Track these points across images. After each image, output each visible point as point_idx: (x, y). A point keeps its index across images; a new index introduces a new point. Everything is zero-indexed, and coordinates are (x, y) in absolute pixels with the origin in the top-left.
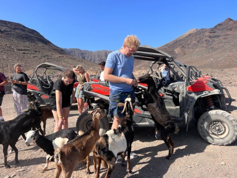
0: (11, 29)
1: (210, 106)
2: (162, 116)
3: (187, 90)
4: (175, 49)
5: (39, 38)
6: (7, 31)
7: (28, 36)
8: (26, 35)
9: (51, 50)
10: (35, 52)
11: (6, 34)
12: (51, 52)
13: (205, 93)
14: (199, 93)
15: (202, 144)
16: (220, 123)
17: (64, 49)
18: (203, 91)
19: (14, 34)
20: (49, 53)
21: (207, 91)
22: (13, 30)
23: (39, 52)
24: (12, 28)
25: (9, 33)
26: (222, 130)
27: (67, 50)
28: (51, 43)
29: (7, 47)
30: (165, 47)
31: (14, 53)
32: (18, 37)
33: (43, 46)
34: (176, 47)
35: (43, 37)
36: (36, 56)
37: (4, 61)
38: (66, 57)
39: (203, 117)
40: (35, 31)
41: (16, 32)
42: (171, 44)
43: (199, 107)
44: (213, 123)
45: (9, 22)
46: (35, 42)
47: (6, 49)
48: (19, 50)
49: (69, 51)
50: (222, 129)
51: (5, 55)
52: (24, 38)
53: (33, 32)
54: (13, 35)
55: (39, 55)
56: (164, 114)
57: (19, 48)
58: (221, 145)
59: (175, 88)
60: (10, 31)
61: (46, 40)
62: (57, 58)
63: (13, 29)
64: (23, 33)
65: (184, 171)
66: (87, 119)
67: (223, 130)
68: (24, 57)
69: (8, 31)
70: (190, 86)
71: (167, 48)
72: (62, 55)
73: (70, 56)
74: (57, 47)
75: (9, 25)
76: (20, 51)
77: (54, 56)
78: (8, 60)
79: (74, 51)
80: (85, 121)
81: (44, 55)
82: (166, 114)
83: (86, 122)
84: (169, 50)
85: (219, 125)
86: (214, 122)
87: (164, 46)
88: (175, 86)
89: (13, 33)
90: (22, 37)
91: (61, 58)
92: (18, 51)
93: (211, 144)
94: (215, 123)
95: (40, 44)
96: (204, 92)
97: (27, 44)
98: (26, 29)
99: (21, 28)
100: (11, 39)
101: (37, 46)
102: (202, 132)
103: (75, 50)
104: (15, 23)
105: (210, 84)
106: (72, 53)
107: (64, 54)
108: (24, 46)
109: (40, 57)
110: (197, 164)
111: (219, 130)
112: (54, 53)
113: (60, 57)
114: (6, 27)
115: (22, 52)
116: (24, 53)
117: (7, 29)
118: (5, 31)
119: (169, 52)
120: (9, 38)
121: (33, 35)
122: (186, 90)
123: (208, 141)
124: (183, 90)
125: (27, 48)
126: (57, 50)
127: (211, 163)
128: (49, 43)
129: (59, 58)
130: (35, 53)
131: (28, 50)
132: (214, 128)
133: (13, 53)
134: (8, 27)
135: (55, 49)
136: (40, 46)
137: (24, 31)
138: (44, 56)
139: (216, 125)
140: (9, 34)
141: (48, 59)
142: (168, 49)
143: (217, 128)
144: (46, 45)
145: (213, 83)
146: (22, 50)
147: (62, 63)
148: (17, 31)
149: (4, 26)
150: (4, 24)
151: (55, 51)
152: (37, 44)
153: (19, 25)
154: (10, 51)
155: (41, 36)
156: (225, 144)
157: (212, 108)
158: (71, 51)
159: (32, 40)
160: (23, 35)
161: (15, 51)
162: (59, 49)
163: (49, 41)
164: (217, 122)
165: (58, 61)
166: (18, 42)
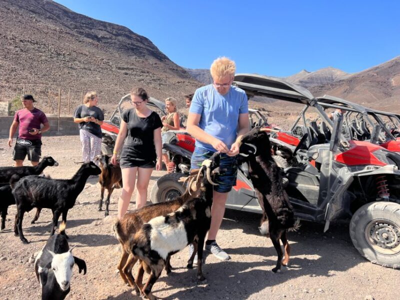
0: (111, 35)
1: (381, 193)
2: (273, 199)
3: (335, 159)
4: (393, 77)
5: (150, 50)
6: (105, 38)
7: (135, 47)
8: (132, 44)
9: (168, 70)
10: (142, 72)
11: (105, 43)
12: (166, 74)
13: (368, 169)
14: (357, 167)
15: (353, 259)
16: (390, 227)
17: (187, 70)
18: (365, 165)
19: (115, 43)
20: (163, 76)
21: (372, 167)
22: (114, 37)
23: (148, 72)
24: (114, 33)
25: (109, 41)
26: (394, 241)
27: (191, 72)
28: (168, 59)
29: (104, 63)
30: (371, 73)
31: (112, 72)
32: (121, 48)
33: (156, 64)
34: (394, 74)
35: (157, 48)
36: (143, 80)
37: (96, 84)
38: (188, 84)
39: (360, 212)
40: (145, 38)
41: (119, 41)
42: (385, 68)
43: (362, 193)
44: (378, 224)
45: (110, 24)
46: (144, 56)
47: (101, 66)
48: (119, 68)
49: (196, 72)
50: (393, 239)
51: (99, 75)
52: (128, 49)
53: (143, 40)
54: (113, 45)
55: (148, 77)
56: (278, 196)
57: (119, 66)
58: (387, 267)
59: (313, 154)
60: (111, 38)
61: (160, 53)
62: (174, 84)
63: (114, 35)
64: (128, 41)
65: (292, 296)
66: (168, 188)
67: (396, 240)
68: (125, 80)
69: (107, 38)
70: (342, 153)
71: (375, 74)
72: (182, 80)
73: (196, 82)
74: (177, 66)
75: (109, 29)
76: (120, 71)
77: (170, 80)
78: (101, 84)
79: (203, 73)
80: (165, 190)
81: (155, 78)
82: (282, 197)
83: (166, 192)
84: (379, 79)
85: (388, 231)
86: (381, 223)
87: (368, 71)
88: (315, 151)
89: (113, 41)
90: (126, 48)
91: (180, 84)
92: (118, 70)
93: (370, 261)
94: (381, 225)
95: (152, 60)
96: (366, 167)
97: (132, 59)
98: (133, 36)
99: (127, 33)
100: (110, 50)
101: (147, 63)
102: (355, 238)
103: (205, 72)
104: (118, 25)
105: (383, 154)
106: (200, 77)
107: (186, 77)
108: (127, 63)
109: (148, 81)
110: (320, 290)
111: (387, 239)
112: (171, 76)
113: (179, 82)
114: (105, 32)
115: (124, 71)
116: (126, 74)
117: (106, 35)
118: (103, 38)
119: (378, 82)
120: (108, 50)
121: (142, 46)
122: (333, 159)
123: (364, 254)
124: (328, 160)
125: (131, 65)
126: (177, 70)
127: (349, 293)
128: (165, 58)
129: (177, 84)
130: (142, 74)
131: (132, 69)
132: (378, 234)
133: (110, 72)
134: (108, 31)
135: (174, 69)
136: (151, 63)
137: (129, 38)
138: (154, 80)
139: (383, 229)
140: (108, 43)
141: (160, 85)
142: (378, 77)
143: (385, 235)
144: (160, 63)
145: (387, 153)
146: (124, 69)
147: (180, 93)
148: (120, 38)
149: (102, 30)
150: (102, 27)
151: (172, 73)
152: (146, 60)
153: (123, 28)
154: (107, 69)
155: (154, 47)
156: (395, 266)
157: (384, 197)
158: (198, 73)
159: (141, 53)
160: (129, 44)
161: (113, 69)
162: (179, 69)
163: (165, 56)
164: (385, 224)
165: (175, 88)
166: (120, 56)
